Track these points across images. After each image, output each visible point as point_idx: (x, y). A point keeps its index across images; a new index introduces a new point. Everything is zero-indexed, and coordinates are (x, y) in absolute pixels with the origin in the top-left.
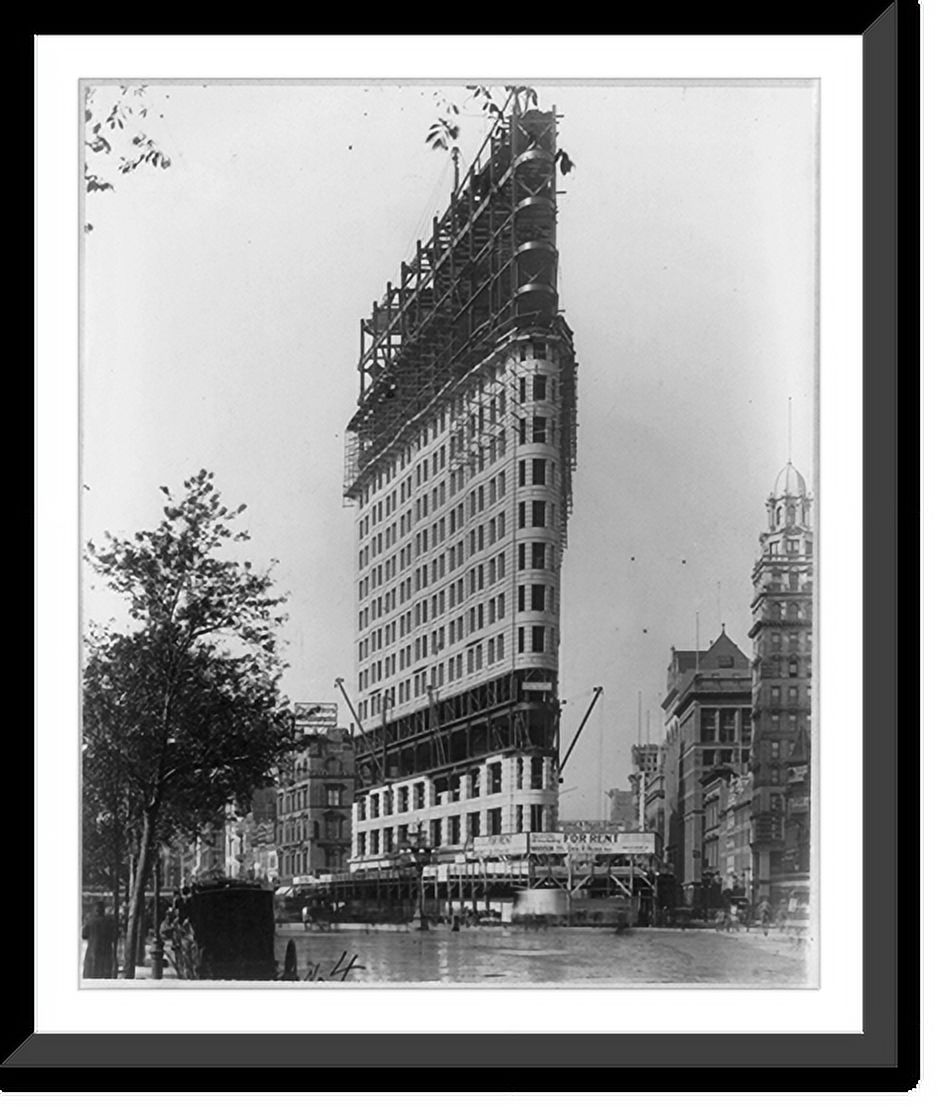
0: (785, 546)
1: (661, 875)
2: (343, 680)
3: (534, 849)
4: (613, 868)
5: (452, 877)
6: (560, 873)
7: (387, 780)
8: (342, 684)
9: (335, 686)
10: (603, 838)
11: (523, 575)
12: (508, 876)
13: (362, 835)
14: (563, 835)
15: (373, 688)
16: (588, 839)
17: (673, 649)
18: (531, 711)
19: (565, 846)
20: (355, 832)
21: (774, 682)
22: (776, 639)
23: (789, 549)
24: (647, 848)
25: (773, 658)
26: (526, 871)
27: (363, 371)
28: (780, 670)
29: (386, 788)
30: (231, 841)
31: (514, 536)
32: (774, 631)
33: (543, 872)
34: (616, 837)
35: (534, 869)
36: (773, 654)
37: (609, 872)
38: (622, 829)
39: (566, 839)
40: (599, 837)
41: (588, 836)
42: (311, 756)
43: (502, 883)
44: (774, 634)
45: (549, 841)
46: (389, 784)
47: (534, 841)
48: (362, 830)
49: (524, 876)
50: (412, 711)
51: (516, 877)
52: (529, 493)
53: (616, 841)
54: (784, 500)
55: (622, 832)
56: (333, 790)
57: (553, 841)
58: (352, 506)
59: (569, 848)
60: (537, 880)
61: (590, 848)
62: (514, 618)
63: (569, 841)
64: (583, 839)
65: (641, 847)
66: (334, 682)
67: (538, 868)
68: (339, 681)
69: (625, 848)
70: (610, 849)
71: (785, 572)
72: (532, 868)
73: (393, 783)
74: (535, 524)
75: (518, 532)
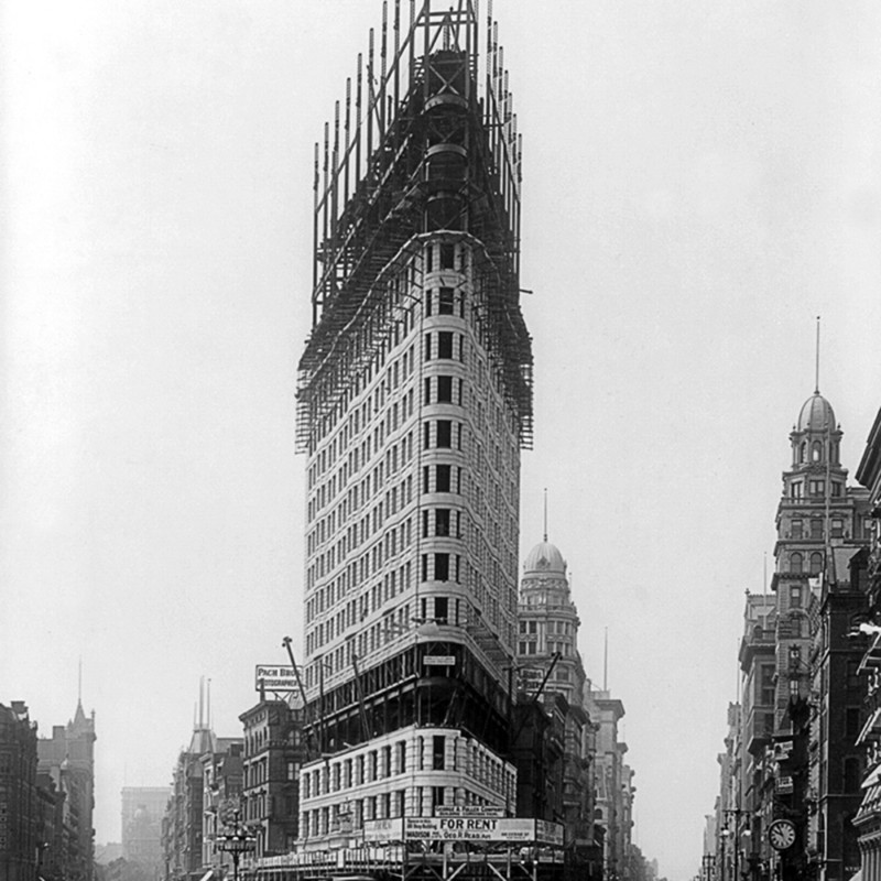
0: (807, 488)
1: (539, 864)
2: (291, 640)
3: (409, 835)
4: (489, 856)
5: (349, 863)
6: (435, 861)
7: (323, 755)
8: (291, 644)
9: (284, 645)
10: (480, 825)
11: (426, 543)
12: (387, 863)
13: (306, 813)
14: (439, 820)
15: (317, 653)
16: (465, 825)
17: (747, 592)
18: (432, 687)
19: (442, 833)
20: (301, 810)
21: (792, 642)
22: (796, 593)
23: (813, 491)
24: (527, 834)
25: (792, 615)
26: (400, 859)
27: (315, 303)
28: (799, 629)
29: (324, 764)
30: (207, 817)
31: (419, 502)
32: (792, 584)
33: (416, 859)
34: (494, 822)
35: (407, 857)
36: (792, 610)
37: (486, 859)
38: (501, 814)
39: (442, 824)
40: (477, 824)
41: (465, 821)
42: (269, 725)
43: (381, 870)
44: (792, 588)
45: (424, 826)
46: (327, 759)
47: (410, 826)
48: (306, 809)
49: (399, 863)
50: (345, 681)
51: (393, 864)
52: (434, 456)
53: (494, 827)
54: (808, 435)
55: (500, 818)
56: (294, 763)
57: (430, 827)
58: (303, 452)
59: (446, 835)
60: (411, 867)
61: (467, 835)
62: (417, 587)
63: (445, 826)
64: (460, 824)
65: (521, 834)
66: (282, 642)
67: (411, 855)
68: (287, 641)
69: (504, 834)
70: (489, 836)
71: (806, 516)
72: (406, 855)
73: (330, 758)
74: (439, 489)
75: (422, 497)
